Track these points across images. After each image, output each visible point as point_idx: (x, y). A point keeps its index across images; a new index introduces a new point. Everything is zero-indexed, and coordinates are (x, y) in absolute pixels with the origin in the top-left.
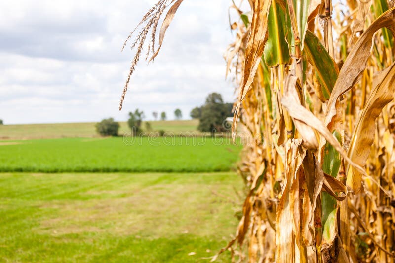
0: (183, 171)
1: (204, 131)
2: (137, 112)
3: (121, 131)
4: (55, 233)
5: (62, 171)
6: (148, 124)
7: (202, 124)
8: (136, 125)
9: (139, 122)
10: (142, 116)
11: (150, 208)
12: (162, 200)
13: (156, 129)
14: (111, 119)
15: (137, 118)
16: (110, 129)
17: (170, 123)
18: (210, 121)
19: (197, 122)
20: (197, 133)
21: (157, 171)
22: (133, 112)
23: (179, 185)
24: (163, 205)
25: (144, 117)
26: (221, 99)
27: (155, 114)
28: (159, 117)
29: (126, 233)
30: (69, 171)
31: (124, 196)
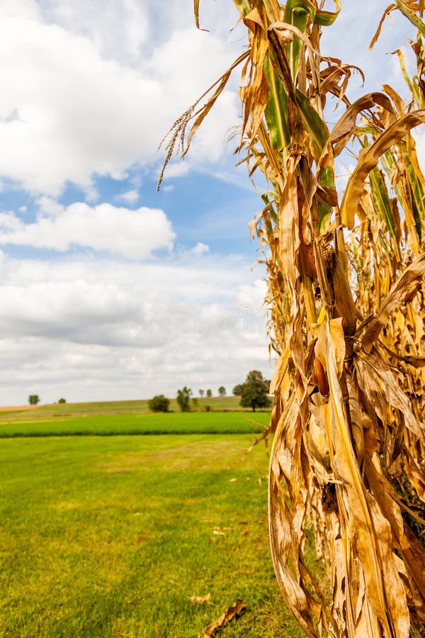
0: (226, 432)
1: (245, 406)
2: (185, 389)
3: (170, 408)
4: (109, 471)
5: (117, 434)
6: (195, 400)
7: (244, 399)
8: (184, 402)
9: (187, 398)
10: (190, 393)
11: (196, 455)
12: (207, 450)
13: (202, 404)
14: (162, 396)
15: (186, 395)
16: (160, 405)
17: (215, 400)
18: (251, 397)
19: (239, 398)
20: (240, 408)
21: (203, 433)
22: (182, 389)
23: (221, 442)
24: (207, 453)
25: (192, 394)
26: (261, 378)
27: (201, 392)
28: (205, 395)
29: (173, 471)
30: (123, 434)
31: (172, 448)
